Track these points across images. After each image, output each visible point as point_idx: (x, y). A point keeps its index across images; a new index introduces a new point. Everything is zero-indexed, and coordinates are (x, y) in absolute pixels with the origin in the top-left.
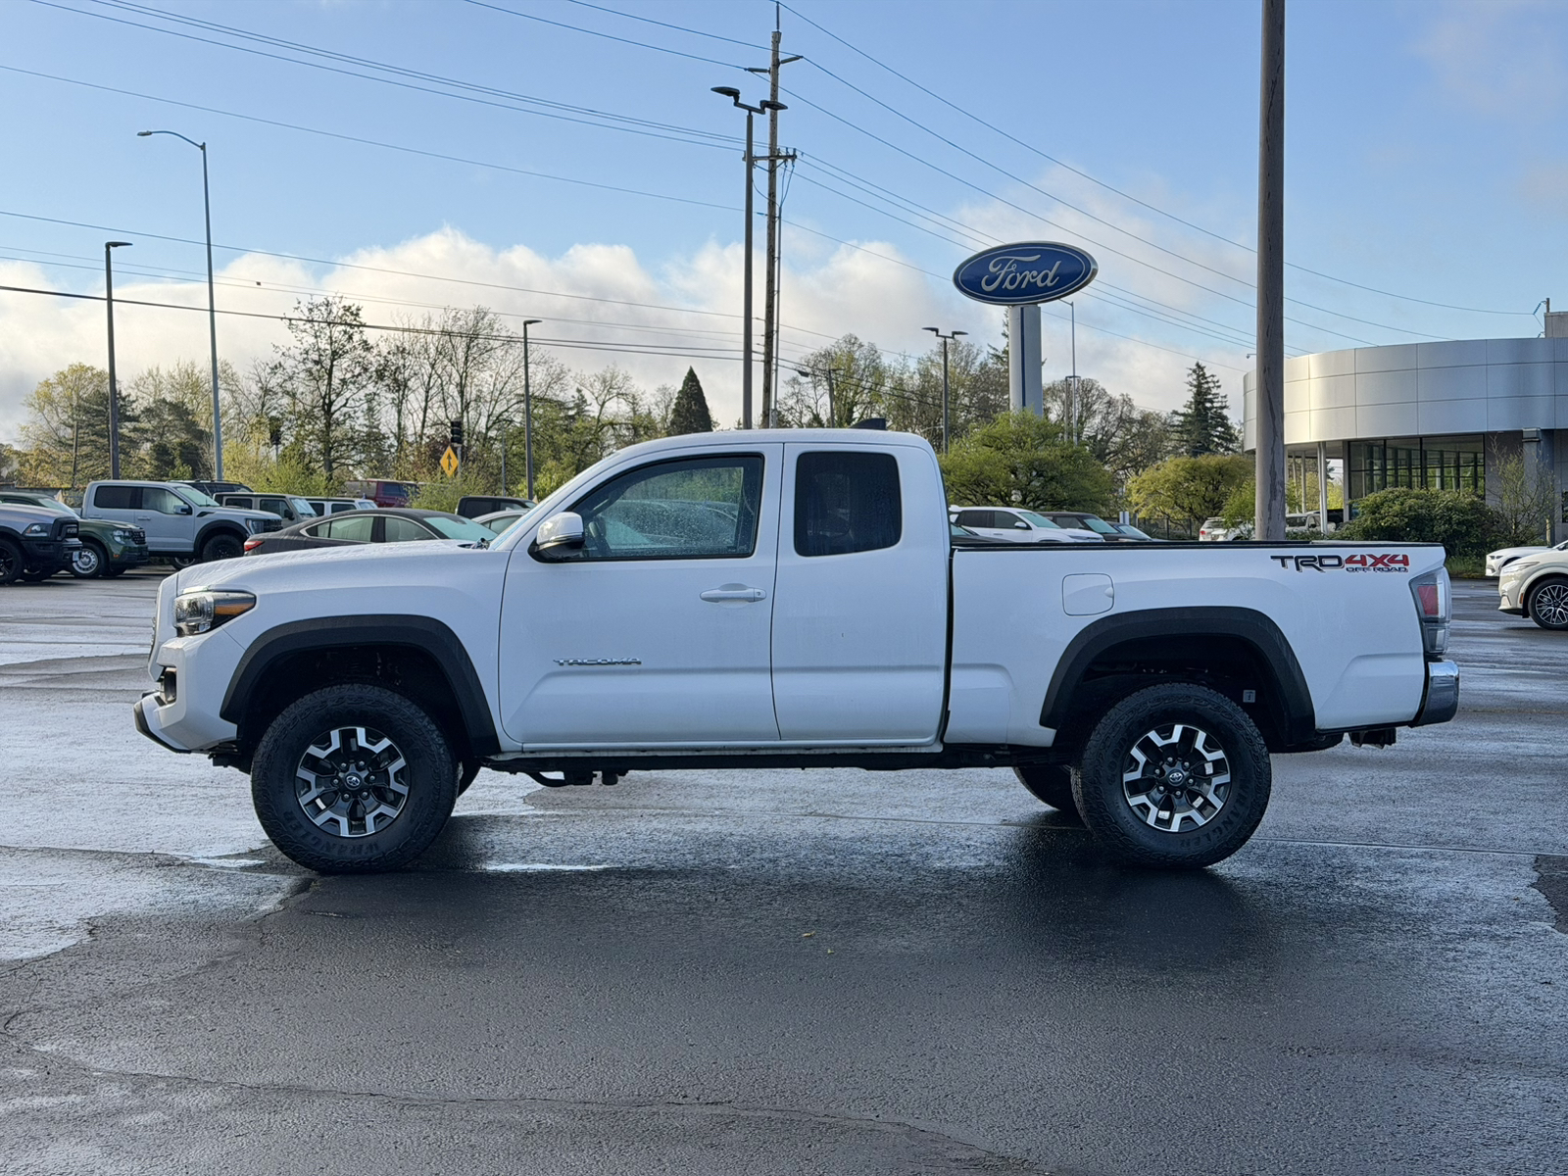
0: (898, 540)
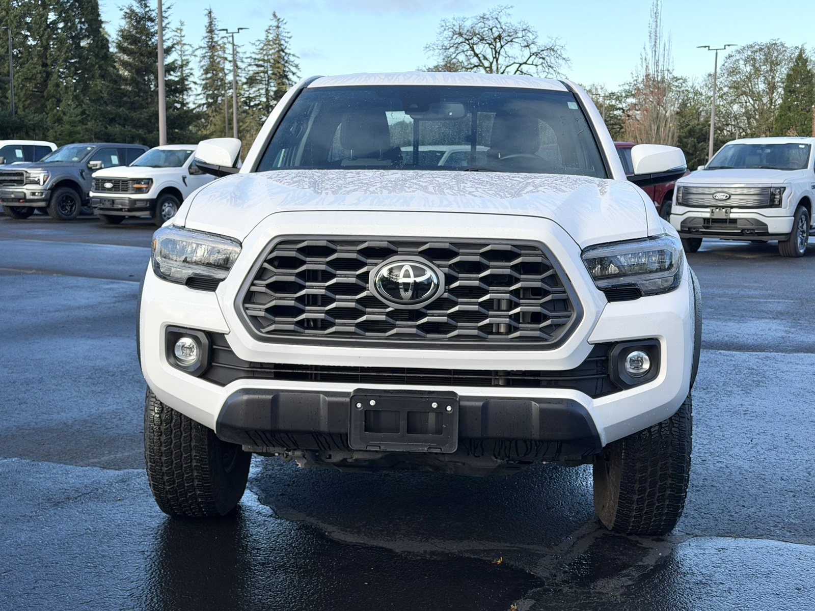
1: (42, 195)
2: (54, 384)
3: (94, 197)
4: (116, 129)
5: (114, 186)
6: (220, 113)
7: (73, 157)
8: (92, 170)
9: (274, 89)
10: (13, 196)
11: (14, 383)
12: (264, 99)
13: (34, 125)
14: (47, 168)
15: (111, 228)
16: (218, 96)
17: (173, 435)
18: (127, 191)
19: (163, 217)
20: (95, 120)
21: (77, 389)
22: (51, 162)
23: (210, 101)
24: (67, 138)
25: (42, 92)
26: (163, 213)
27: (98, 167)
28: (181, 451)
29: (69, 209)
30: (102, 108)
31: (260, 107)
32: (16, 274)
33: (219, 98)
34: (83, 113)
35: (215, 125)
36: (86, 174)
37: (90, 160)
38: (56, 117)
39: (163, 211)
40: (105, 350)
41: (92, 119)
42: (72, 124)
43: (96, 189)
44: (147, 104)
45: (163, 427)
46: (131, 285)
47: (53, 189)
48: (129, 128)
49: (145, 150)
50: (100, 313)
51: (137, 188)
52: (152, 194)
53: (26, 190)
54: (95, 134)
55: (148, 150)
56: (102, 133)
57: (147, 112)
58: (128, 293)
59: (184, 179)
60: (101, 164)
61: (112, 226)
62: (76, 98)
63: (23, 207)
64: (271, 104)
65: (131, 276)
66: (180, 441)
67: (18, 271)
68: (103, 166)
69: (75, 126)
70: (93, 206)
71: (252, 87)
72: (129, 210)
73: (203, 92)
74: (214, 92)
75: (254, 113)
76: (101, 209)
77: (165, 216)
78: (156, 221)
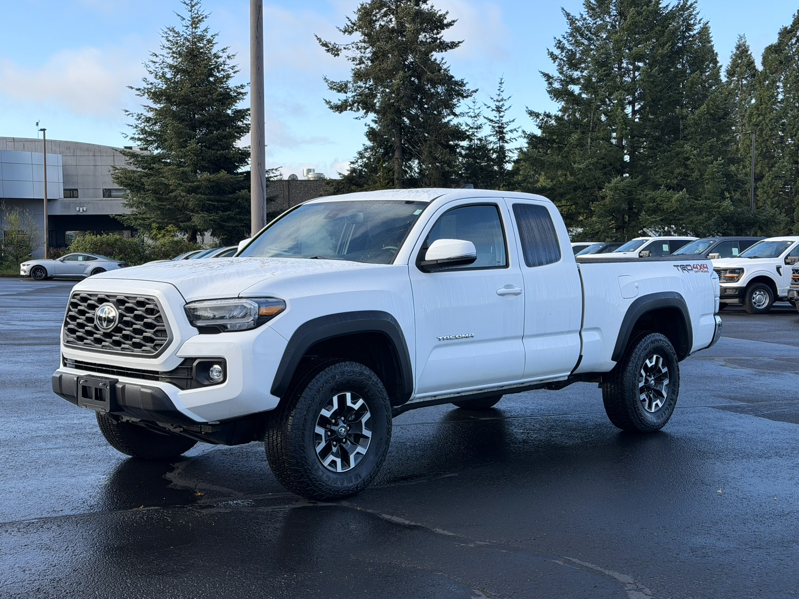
0: (559, 260)
26: (753, 301)
51: (729, 277)
52: (742, 282)
59: (778, 269)
60: (718, 256)
77: (755, 303)
78: (746, 308)
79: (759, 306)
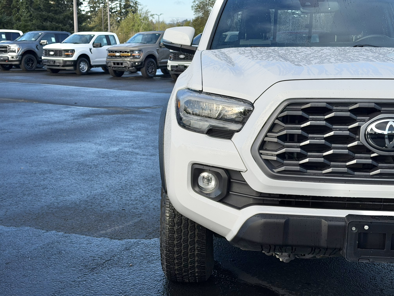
1: (17, 58)
2: (59, 174)
3: (44, 59)
4: (48, 24)
5: (55, 53)
6: (97, 16)
7: (32, 38)
8: (42, 45)
9: (124, 4)
10: (2, 59)
11: (35, 173)
12: (119, 9)
13: (7, 22)
14: (19, 44)
15: (53, 75)
16: (96, 7)
17: (182, 234)
18: (61, 56)
19: (80, 69)
20: (37, 19)
21: (74, 178)
22: (20, 41)
23: (92, 9)
24: (23, 28)
25: (10, 5)
26: (80, 68)
27: (45, 44)
28: (188, 244)
29: (31, 66)
30: (40, 13)
31: (117, 13)
32: (14, 102)
33: (97, 8)
34: (31, 15)
35: (95, 22)
36: (39, 47)
37: (41, 40)
38: (17, 18)
39: (80, 66)
40: (80, 151)
41: (35, 18)
42: (26, 21)
43: (45, 55)
44: (63, 11)
45: (176, 228)
46: (78, 109)
47: (23, 55)
48: (54, 23)
49: (69, 35)
50: (68, 126)
51: (67, 55)
52: (75, 57)
53: (9, 55)
54: (37, 26)
55: (70, 35)
56: (41, 26)
57: (63, 15)
58: (78, 114)
59: (90, 49)
60: (47, 42)
61: (54, 74)
62: (27, 8)
63: (7, 65)
64: (122, 11)
65: (75, 103)
66: (187, 237)
67: (14, 100)
68: (48, 43)
69: (27, 22)
70: (44, 64)
71: (113, 3)
72: (63, 66)
73: (88, 5)
74: (93, 5)
75: (114, 16)
76: (48, 65)
77: (81, 69)
78: (77, 72)
79: (83, 70)
